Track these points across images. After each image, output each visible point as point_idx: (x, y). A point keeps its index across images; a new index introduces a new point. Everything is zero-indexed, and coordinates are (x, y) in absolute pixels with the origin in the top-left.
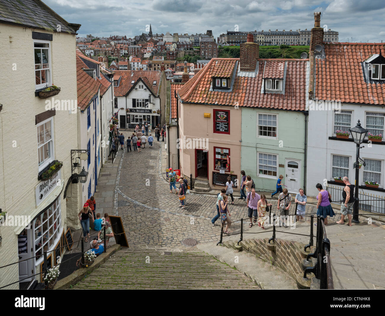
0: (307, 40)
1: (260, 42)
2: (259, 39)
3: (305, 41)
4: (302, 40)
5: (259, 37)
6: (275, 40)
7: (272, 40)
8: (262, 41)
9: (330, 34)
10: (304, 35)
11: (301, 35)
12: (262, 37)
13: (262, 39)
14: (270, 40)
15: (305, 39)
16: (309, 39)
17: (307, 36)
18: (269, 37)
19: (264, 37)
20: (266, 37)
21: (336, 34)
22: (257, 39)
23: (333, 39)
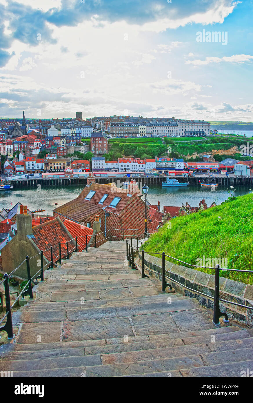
0: (184, 130)
1: (142, 133)
2: (141, 130)
3: (182, 132)
4: (180, 131)
5: (141, 129)
6: (156, 131)
7: (154, 131)
8: (144, 132)
9: (204, 125)
10: (181, 126)
11: (179, 126)
12: (144, 129)
13: (144, 130)
14: (151, 131)
15: (183, 129)
16: (186, 129)
17: (184, 126)
18: (150, 128)
19: (146, 129)
20: (148, 128)
21: (209, 125)
22: (140, 130)
23: (206, 130)
